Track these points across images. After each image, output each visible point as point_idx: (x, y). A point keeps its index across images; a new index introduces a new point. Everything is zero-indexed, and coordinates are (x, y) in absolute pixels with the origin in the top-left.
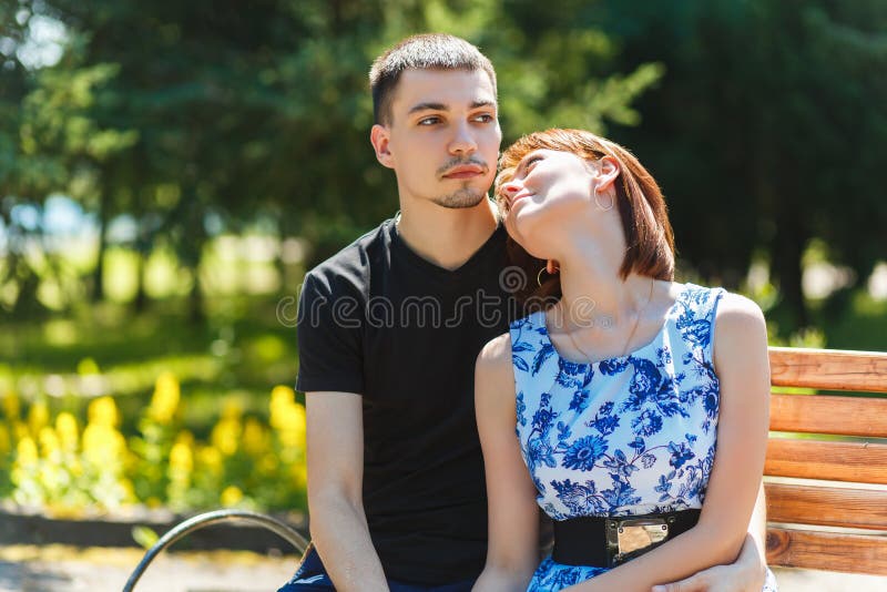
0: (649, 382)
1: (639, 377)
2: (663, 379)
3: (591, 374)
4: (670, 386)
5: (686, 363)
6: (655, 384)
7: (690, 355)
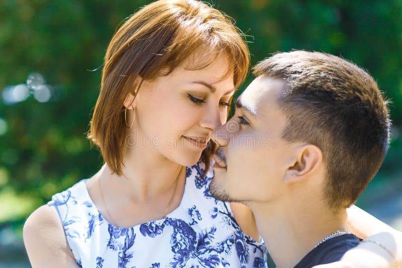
0: (187, 240)
1: (178, 237)
2: (197, 235)
3: (134, 236)
4: (206, 240)
5: (214, 217)
6: (193, 242)
7: (216, 210)
